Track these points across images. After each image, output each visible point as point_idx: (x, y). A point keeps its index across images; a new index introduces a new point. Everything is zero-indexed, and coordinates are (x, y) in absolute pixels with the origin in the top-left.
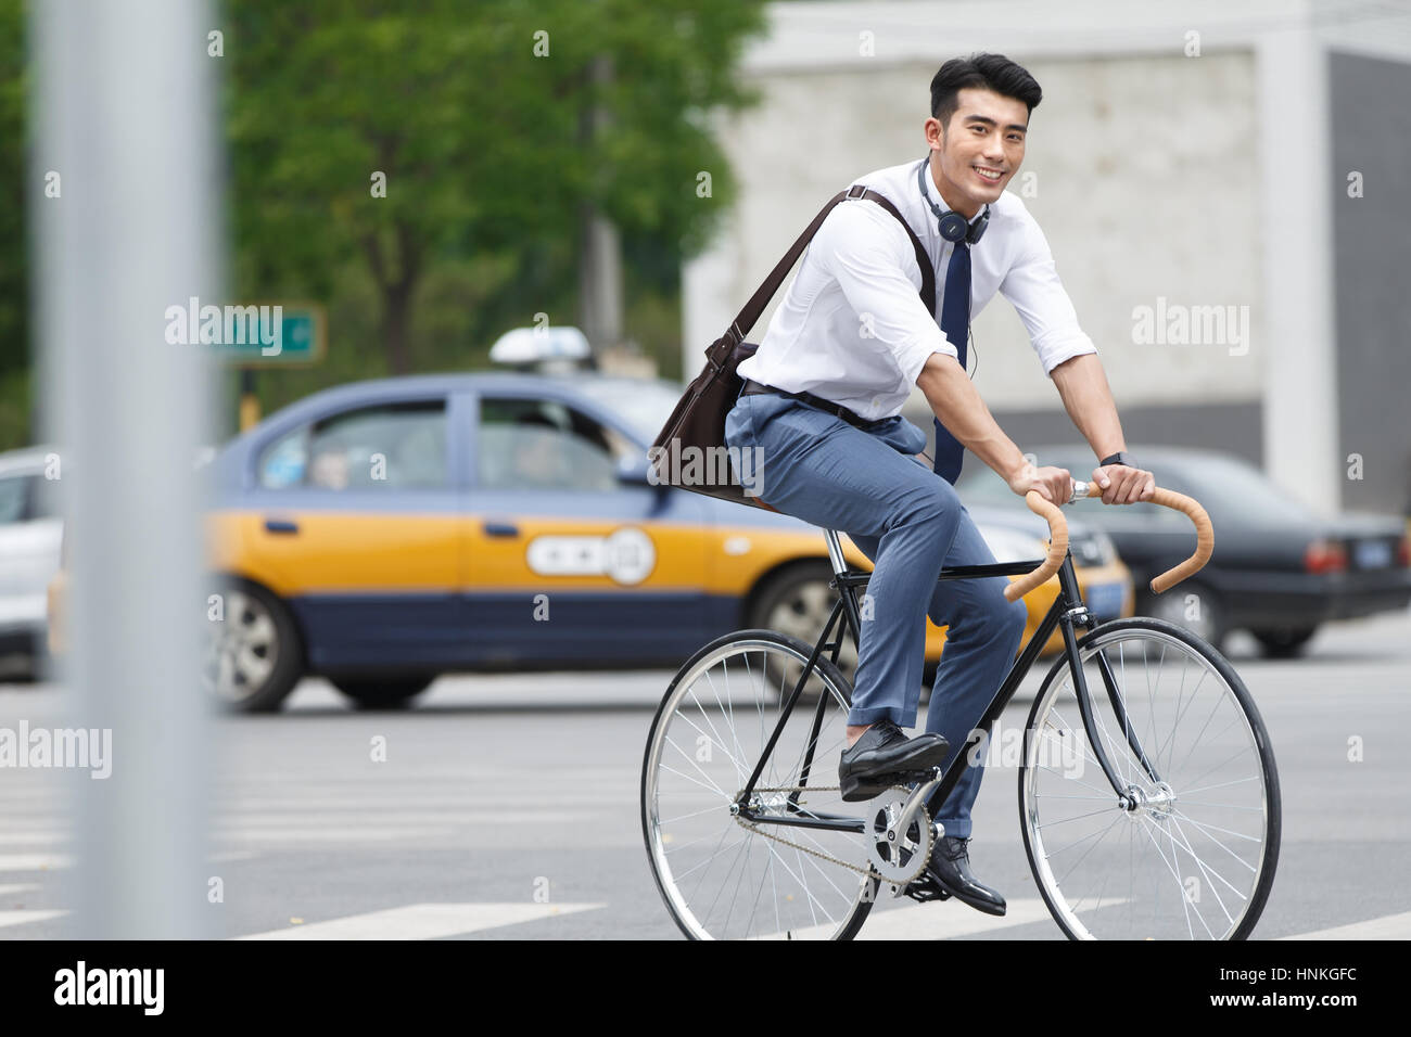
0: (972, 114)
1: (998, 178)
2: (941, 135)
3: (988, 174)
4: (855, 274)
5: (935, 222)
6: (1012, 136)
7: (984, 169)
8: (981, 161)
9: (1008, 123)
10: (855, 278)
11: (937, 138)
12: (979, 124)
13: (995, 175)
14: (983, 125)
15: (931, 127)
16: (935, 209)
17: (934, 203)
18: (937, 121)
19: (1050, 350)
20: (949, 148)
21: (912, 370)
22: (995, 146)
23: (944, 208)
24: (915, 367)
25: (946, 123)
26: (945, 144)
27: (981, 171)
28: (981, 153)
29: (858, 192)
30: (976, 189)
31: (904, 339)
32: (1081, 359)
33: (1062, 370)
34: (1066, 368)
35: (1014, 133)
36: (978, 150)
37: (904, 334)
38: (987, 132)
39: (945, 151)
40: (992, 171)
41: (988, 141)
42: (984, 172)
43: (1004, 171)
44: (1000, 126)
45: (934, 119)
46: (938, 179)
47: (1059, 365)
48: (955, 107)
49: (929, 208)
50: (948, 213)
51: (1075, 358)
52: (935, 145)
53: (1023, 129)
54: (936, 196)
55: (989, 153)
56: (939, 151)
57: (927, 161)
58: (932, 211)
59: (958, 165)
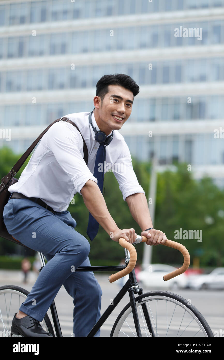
0: (113, 94)
1: (121, 120)
2: (100, 103)
3: (118, 118)
4: (59, 146)
5: (93, 134)
6: (128, 105)
7: (116, 116)
8: (116, 113)
9: (127, 99)
10: (58, 146)
11: (98, 104)
12: (116, 98)
13: (121, 119)
14: (118, 99)
15: (96, 100)
16: (94, 129)
17: (94, 127)
18: (99, 98)
19: (128, 189)
20: (103, 108)
21: (79, 186)
22: (122, 107)
23: (98, 129)
24: (81, 184)
25: (103, 98)
26: (102, 106)
27: (115, 117)
28: (116, 110)
29: (65, 120)
30: (113, 124)
31: (77, 173)
32: (139, 195)
33: (131, 197)
34: (133, 197)
35: (129, 103)
36: (115, 108)
37: (78, 171)
38: (119, 102)
39: (101, 108)
40: (119, 117)
41: (119, 105)
42: (116, 117)
43: (124, 117)
44: (124, 100)
45: (97, 96)
46: (97, 118)
47: (131, 195)
48: (107, 92)
49: (92, 129)
50: (99, 131)
51: (137, 193)
52: (97, 106)
53: (132, 102)
54: (95, 125)
55: (119, 110)
56: (98, 109)
57: (92, 112)
58: (93, 130)
59: (106, 114)
